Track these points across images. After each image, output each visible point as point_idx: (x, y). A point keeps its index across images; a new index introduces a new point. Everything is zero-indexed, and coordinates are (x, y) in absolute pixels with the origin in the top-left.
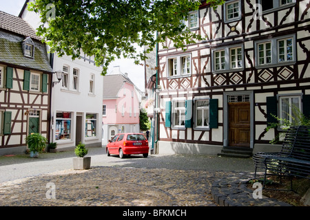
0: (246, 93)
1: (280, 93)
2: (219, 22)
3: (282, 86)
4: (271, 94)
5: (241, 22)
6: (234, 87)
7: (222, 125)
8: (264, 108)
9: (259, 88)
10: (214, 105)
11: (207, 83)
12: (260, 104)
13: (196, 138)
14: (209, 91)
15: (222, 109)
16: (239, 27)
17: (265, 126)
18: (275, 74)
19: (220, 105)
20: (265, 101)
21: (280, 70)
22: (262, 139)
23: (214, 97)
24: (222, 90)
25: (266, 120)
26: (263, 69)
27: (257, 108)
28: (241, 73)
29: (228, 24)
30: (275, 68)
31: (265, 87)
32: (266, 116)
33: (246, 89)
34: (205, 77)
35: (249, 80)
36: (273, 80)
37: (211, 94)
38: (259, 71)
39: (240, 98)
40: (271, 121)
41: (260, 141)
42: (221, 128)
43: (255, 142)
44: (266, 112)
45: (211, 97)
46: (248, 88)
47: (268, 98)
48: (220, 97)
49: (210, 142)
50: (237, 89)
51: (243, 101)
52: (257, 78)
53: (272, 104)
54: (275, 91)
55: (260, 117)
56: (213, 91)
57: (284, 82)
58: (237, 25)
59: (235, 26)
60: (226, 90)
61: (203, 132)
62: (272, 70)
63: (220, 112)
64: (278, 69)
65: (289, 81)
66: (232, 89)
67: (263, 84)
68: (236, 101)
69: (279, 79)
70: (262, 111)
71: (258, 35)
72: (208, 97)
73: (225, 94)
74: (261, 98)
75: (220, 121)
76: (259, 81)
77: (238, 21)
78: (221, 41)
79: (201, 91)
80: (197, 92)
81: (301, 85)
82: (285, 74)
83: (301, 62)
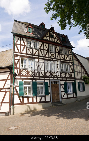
0: (57, 80)
1: (67, 81)
2: (47, 50)
3: (68, 79)
4: (65, 82)
8: (63, 86)
9: (61, 79)
10: (46, 84)
11: (43, 75)
12: (62, 85)
13: (38, 101)
14: (44, 78)
15: (49, 86)
16: (54, 55)
17: (64, 93)
18: (66, 75)
22: (64, 97)
23: (46, 81)
24: (49, 78)
25: (64, 90)
26: (62, 73)
29: (50, 53)
30: (65, 73)
31: (63, 79)
32: (64, 89)
33: (54, 79)
35: (58, 75)
36: (65, 77)
37: (44, 80)
40: (66, 91)
41: (63, 99)
42: (49, 95)
44: (64, 88)
45: (44, 81)
47: (64, 83)
48: (48, 82)
49: (45, 102)
51: (56, 83)
52: (61, 75)
55: (62, 90)
56: (46, 78)
60: (51, 78)
61: (42, 97)
68: (53, 83)
70: (63, 87)
71: (60, 60)
73: (50, 80)
74: (62, 83)
75: (49, 91)
76: (61, 77)
77: (54, 53)
78: (48, 59)
79: (40, 78)
80: (38, 78)
81: (72, 79)
82: (68, 75)
83: (71, 72)
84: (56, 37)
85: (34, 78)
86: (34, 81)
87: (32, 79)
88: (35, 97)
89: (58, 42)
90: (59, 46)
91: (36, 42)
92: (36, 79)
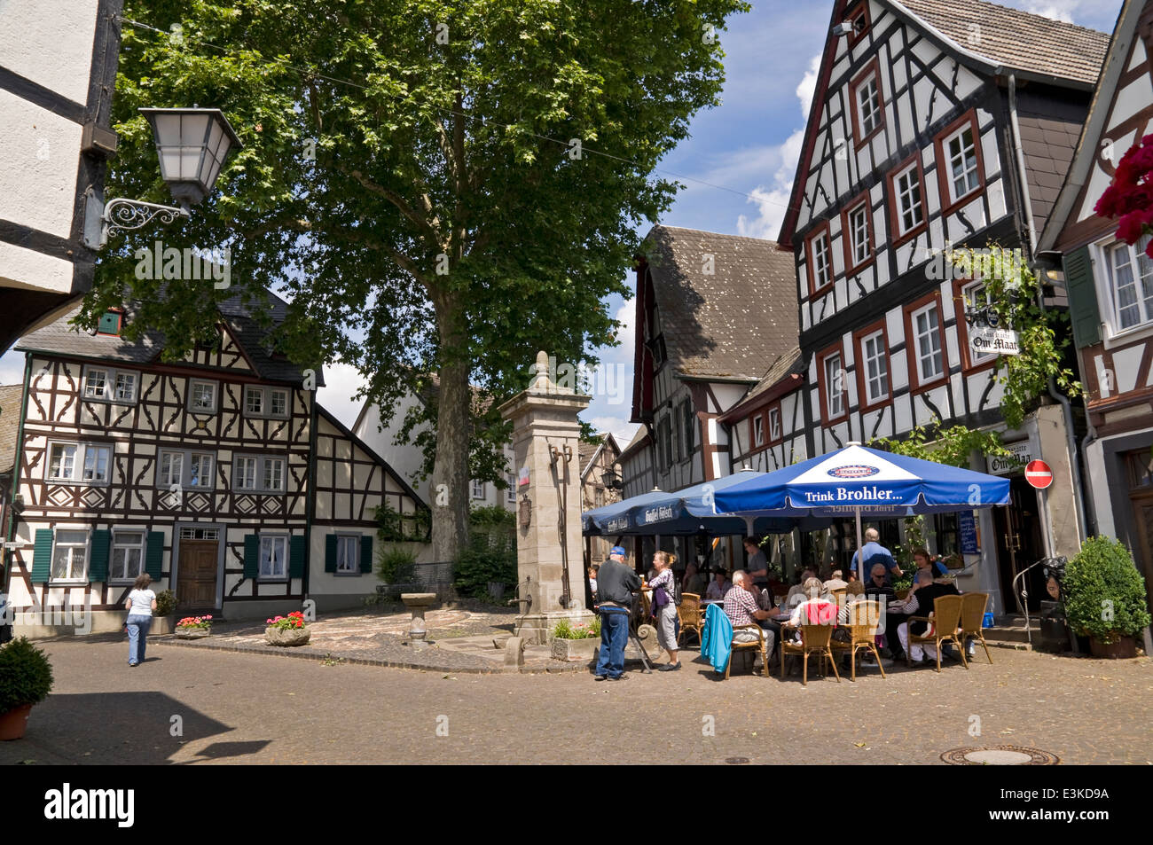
0: (213, 527)
1: (262, 530)
2: (178, 406)
3: (266, 521)
4: (251, 532)
5: (215, 418)
6: (195, 514)
7: (168, 575)
8: (240, 550)
9: (235, 521)
10: (155, 541)
11: (143, 504)
12: (234, 545)
13: (111, 601)
14: (148, 518)
15: (170, 549)
16: (212, 426)
17: (241, 576)
18: (259, 504)
19: (168, 543)
20: (243, 541)
21: (239, 499)
22: (235, 594)
23: (155, 528)
24: (172, 518)
25: (242, 567)
26: (243, 495)
27: (229, 549)
28: (209, 495)
29: (193, 415)
30: (259, 496)
31: (243, 521)
32: (242, 562)
34: (140, 492)
35: (220, 507)
36: (255, 512)
37: (150, 523)
38: (237, 497)
39: (199, 534)
40: (250, 568)
41: (231, 598)
42: (166, 580)
43: (225, 599)
44: (242, 556)
45: (150, 528)
46: (218, 520)
47: (246, 536)
48: (168, 531)
50: (200, 519)
51: (205, 538)
52: (232, 507)
53: (252, 544)
54: (257, 527)
55: (233, 562)
56: (155, 518)
57: (269, 516)
58: (209, 420)
59: (206, 422)
60: (180, 519)
62: (255, 497)
63: (167, 555)
64: (263, 497)
65: (275, 516)
66: (191, 519)
67: (241, 515)
68: (192, 537)
69: (263, 512)
70: (237, 555)
71: (239, 444)
72: (144, 527)
73: (178, 526)
74: (237, 535)
75: (166, 569)
76: (236, 512)
77: (212, 416)
78: (178, 439)
79: (130, 517)
80: (122, 516)
81: (290, 522)
82: (272, 506)
83: (291, 494)
84: (229, 346)
85: (104, 516)
86: (102, 527)
87: (94, 522)
88: (100, 587)
89: (242, 364)
90: (242, 384)
91: (125, 375)
92: (110, 522)
